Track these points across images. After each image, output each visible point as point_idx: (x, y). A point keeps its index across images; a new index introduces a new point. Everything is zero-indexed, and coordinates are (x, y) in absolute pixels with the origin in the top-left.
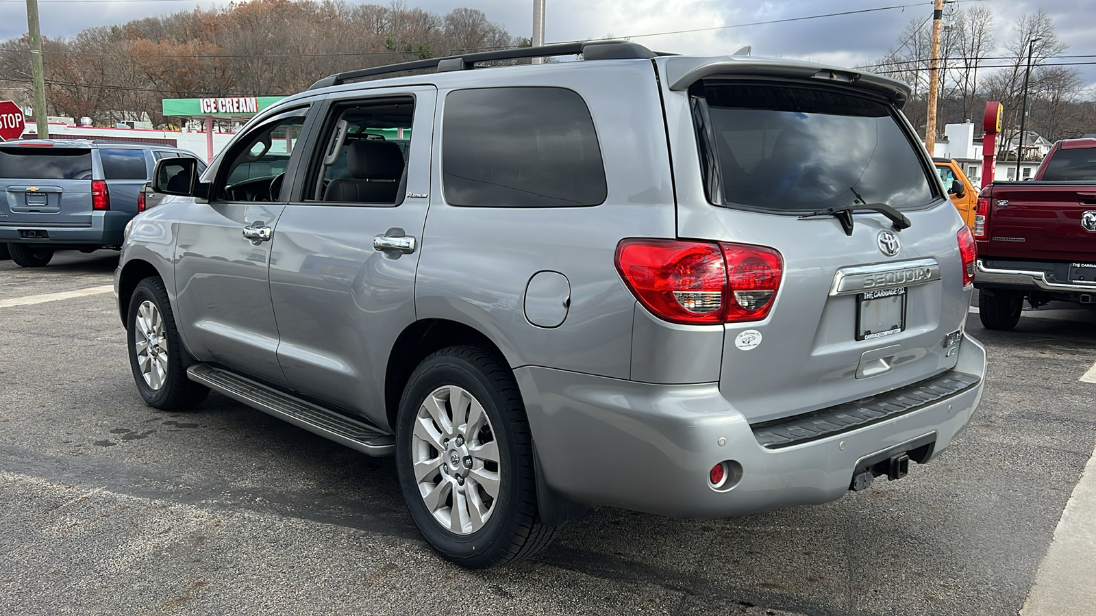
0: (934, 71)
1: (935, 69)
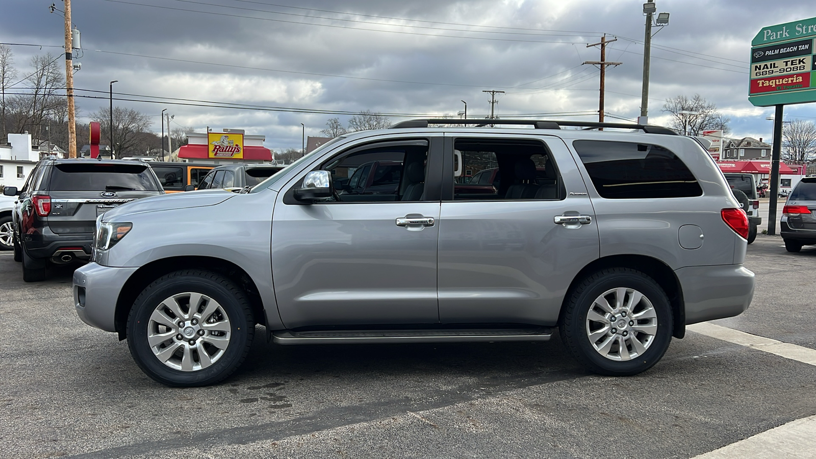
0: (71, 98)
1: (72, 96)
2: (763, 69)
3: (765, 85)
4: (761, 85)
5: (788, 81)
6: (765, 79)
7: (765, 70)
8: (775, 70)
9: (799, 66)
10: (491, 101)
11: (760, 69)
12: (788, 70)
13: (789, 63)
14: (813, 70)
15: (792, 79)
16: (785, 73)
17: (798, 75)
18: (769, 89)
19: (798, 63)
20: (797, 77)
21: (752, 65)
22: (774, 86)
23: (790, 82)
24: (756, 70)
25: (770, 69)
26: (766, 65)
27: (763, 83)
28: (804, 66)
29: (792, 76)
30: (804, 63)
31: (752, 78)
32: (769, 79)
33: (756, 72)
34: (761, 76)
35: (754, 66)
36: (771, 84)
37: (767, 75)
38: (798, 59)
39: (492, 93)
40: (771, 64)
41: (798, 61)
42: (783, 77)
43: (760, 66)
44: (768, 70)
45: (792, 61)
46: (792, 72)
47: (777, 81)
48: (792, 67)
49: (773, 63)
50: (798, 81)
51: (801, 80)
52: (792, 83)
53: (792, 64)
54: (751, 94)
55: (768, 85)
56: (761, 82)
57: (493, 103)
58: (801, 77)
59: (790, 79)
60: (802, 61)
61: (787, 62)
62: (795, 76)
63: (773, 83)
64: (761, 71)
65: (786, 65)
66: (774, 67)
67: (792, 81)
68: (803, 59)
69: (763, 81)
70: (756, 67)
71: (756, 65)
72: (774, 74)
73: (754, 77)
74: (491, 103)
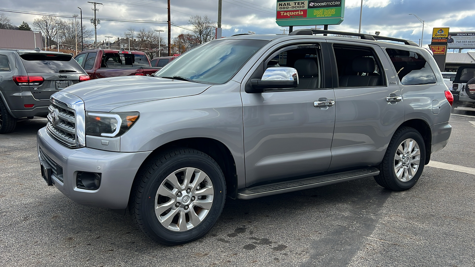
2: (283, 6)
3: (284, 15)
4: (282, 15)
5: (296, 13)
6: (285, 11)
7: (285, 6)
8: (289, 7)
9: (301, 5)
10: (94, 9)
11: (281, 5)
12: (296, 7)
13: (297, 4)
14: (308, 8)
15: (298, 12)
16: (295, 9)
17: (301, 11)
18: (286, 17)
19: (301, 4)
20: (300, 12)
21: (278, 3)
22: (289, 15)
23: (297, 14)
24: (280, 6)
25: (287, 6)
26: (285, 3)
27: (283, 14)
28: (304, 6)
29: (298, 11)
30: (304, 4)
31: (278, 10)
32: (286, 12)
33: (280, 7)
34: (282, 10)
35: (279, 3)
36: (287, 14)
37: (286, 9)
38: (301, 2)
39: (94, 4)
40: (287, 3)
41: (301, 3)
42: (293, 11)
43: (282, 4)
44: (286, 7)
45: (298, 3)
46: (298, 9)
47: (291, 13)
48: (298, 6)
49: (288, 3)
50: (301, 14)
51: (302, 14)
52: (298, 15)
53: (298, 4)
54: (277, 19)
55: (286, 15)
56: (282, 13)
57: (95, 10)
58: (302, 12)
59: (297, 12)
60: (303, 3)
61: (295, 3)
62: (300, 11)
63: (288, 14)
64: (282, 7)
65: (295, 5)
66: (289, 5)
67: (298, 13)
68: (304, 2)
69: (283, 12)
70: (280, 4)
71: (280, 3)
72: (289, 9)
73: (279, 10)
74: (94, 11)
